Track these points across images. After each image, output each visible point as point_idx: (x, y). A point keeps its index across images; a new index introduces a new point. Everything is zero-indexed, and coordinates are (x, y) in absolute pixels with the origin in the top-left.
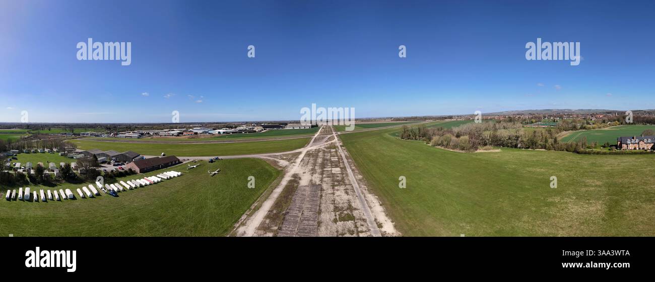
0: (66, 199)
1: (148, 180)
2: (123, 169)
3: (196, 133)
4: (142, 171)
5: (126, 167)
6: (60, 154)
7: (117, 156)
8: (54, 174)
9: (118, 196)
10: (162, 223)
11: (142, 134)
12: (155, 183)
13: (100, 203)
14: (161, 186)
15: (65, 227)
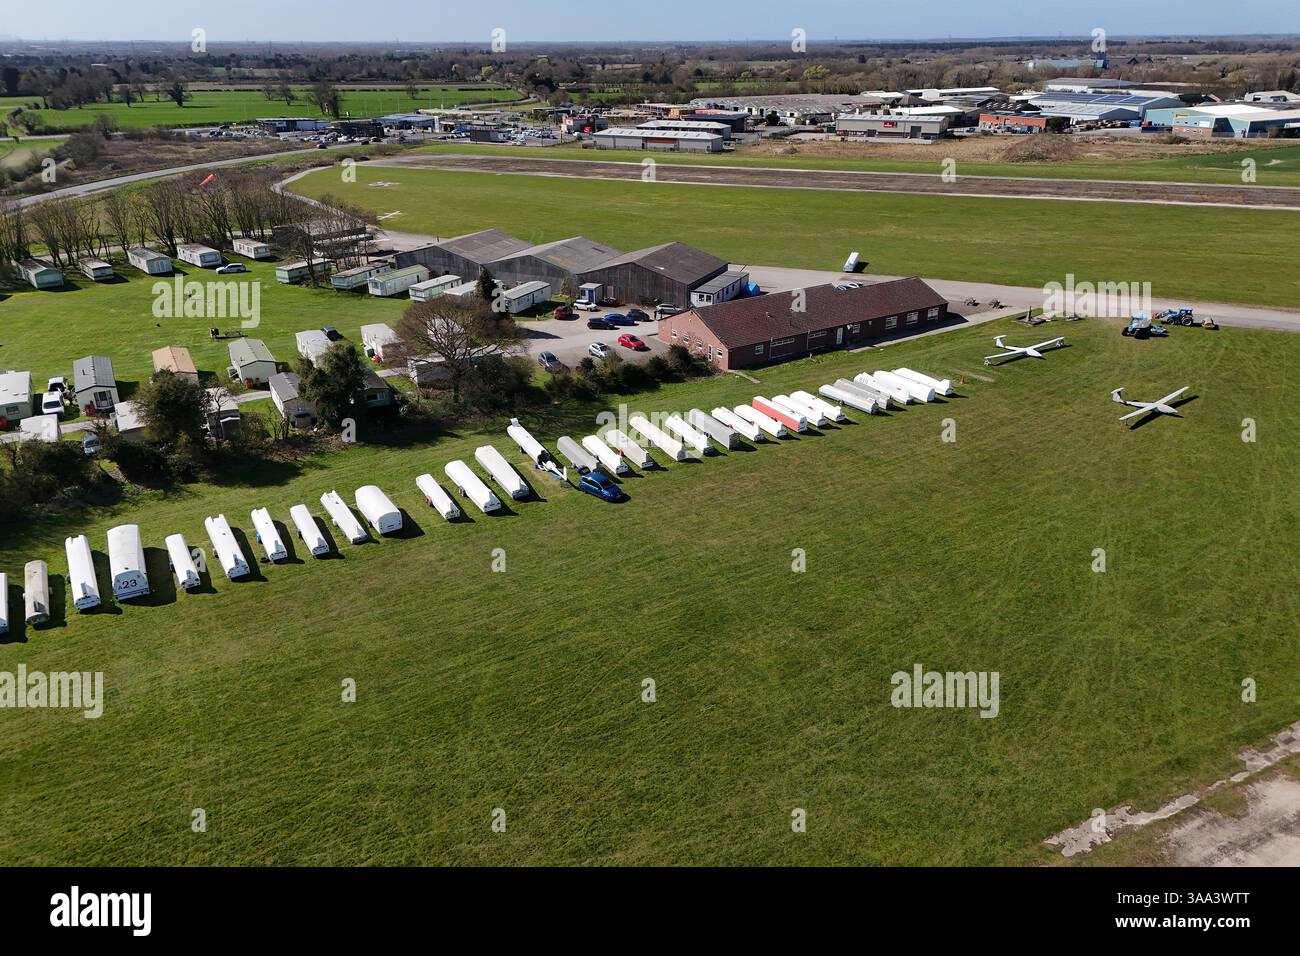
0: (366, 540)
1: (775, 416)
2: (642, 348)
3: (1059, 125)
4: (742, 359)
5: (659, 333)
6: (282, 273)
7: (604, 276)
8: (272, 407)
9: (625, 498)
10: (846, 645)
11: (737, 125)
12: (809, 431)
13: (538, 539)
14: (843, 450)
15: (384, 690)
